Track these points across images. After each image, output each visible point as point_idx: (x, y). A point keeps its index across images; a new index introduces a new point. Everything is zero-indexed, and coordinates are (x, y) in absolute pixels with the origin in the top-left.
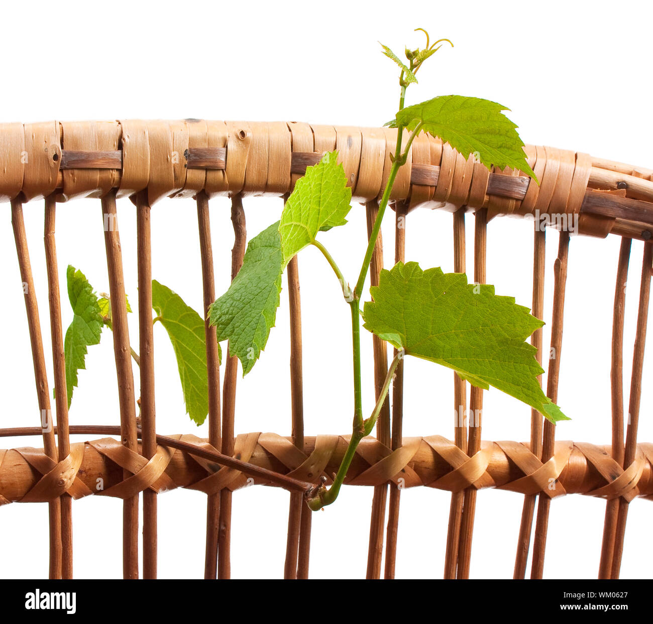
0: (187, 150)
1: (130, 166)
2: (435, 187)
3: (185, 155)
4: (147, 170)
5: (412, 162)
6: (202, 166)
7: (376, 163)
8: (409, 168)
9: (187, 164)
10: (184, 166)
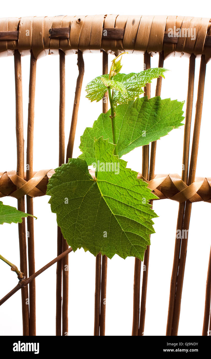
0: (51, 29)
1: (22, 38)
2: (176, 44)
3: (49, 31)
4: (30, 40)
5: (165, 31)
6: (57, 37)
7: (146, 32)
8: (163, 34)
9: (50, 36)
10: (48, 37)
